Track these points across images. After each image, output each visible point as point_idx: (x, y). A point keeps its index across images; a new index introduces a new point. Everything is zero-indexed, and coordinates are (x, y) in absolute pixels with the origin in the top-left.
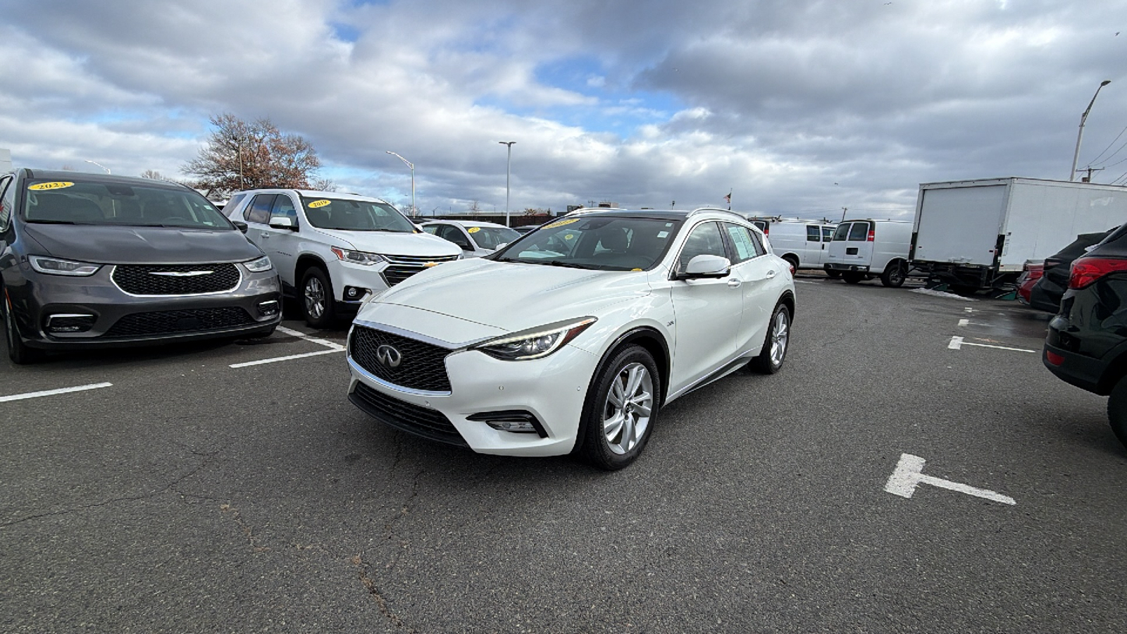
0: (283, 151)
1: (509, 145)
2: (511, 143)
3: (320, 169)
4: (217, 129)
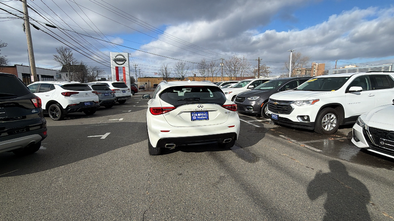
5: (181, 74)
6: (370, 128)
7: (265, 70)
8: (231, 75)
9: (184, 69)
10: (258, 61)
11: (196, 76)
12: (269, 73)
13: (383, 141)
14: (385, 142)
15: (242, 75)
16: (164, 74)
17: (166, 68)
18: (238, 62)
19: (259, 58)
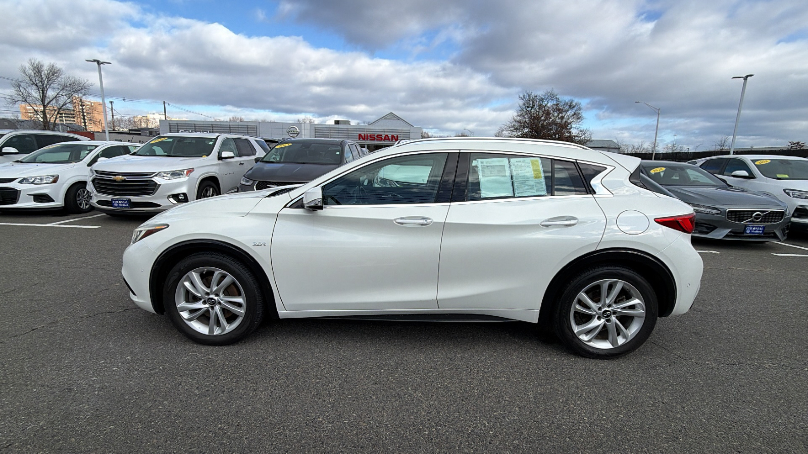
0: (560, 111)
1: (746, 78)
2: (747, 76)
3: (583, 121)
4: (521, 102)
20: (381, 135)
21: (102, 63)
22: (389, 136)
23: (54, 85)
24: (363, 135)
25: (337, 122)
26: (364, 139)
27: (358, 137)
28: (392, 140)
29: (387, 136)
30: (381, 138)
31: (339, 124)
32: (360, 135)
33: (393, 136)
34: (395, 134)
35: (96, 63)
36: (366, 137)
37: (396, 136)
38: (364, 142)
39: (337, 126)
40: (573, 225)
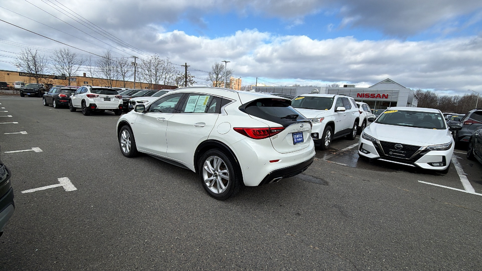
5: (68, 70)
6: (381, 141)
7: (189, 79)
8: (151, 81)
9: (72, 64)
10: (185, 67)
11: (87, 76)
12: (194, 82)
13: (392, 151)
14: (393, 152)
15: (166, 83)
16: (32, 67)
17: (34, 58)
18: (160, 65)
19: (186, 64)
20: (375, 94)
21: (227, 62)
22: (381, 95)
23: (221, 73)
24: (360, 94)
25: (345, 86)
26: (361, 97)
27: (357, 95)
28: (383, 98)
29: (379, 94)
30: (374, 96)
31: (346, 87)
32: (358, 94)
33: (384, 95)
34: (386, 94)
35: (225, 62)
36: (362, 95)
37: (386, 95)
38: (361, 98)
39: (346, 88)
40: (203, 127)
